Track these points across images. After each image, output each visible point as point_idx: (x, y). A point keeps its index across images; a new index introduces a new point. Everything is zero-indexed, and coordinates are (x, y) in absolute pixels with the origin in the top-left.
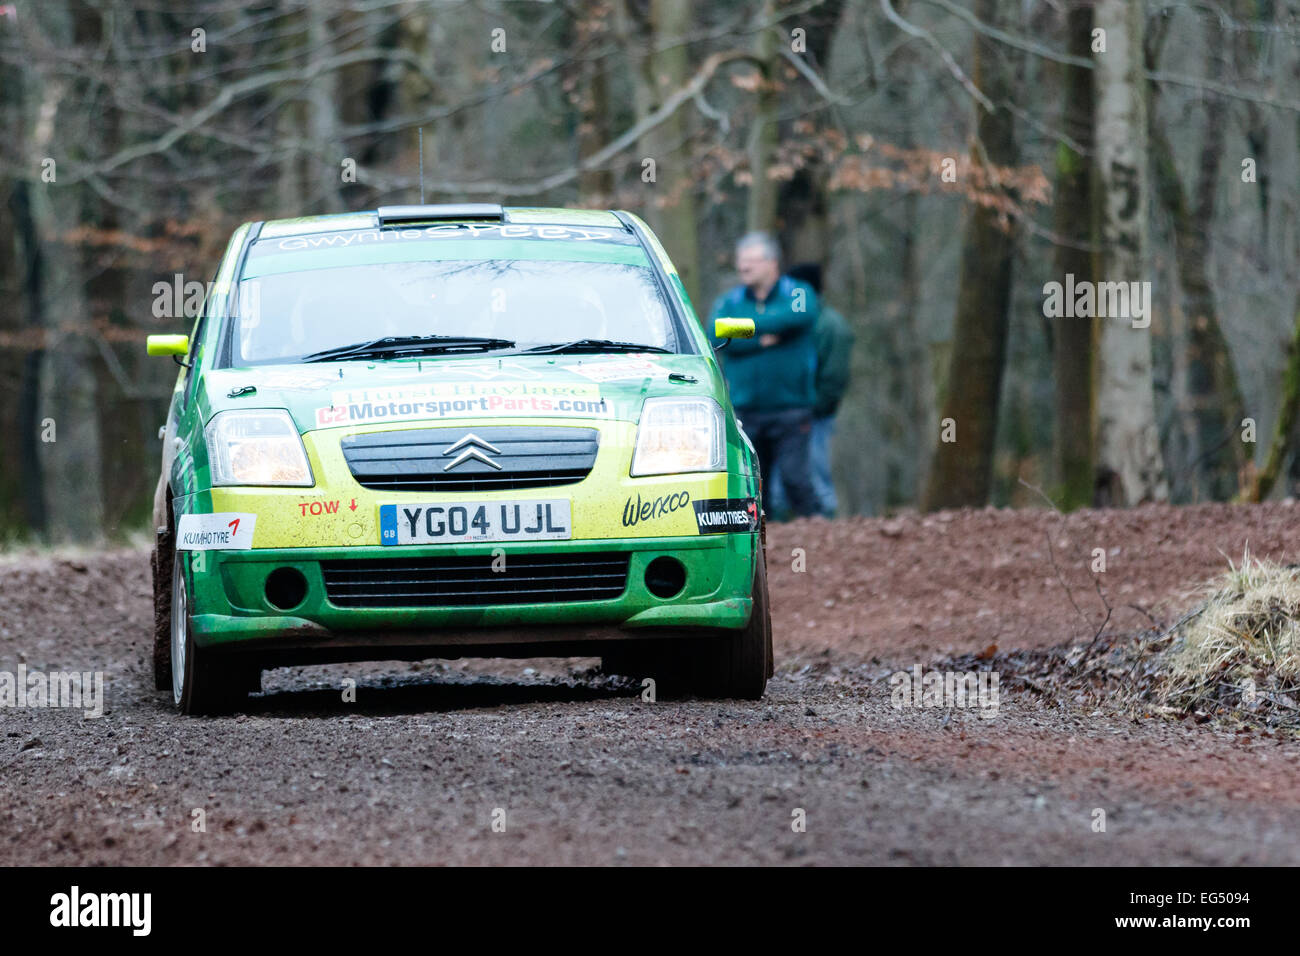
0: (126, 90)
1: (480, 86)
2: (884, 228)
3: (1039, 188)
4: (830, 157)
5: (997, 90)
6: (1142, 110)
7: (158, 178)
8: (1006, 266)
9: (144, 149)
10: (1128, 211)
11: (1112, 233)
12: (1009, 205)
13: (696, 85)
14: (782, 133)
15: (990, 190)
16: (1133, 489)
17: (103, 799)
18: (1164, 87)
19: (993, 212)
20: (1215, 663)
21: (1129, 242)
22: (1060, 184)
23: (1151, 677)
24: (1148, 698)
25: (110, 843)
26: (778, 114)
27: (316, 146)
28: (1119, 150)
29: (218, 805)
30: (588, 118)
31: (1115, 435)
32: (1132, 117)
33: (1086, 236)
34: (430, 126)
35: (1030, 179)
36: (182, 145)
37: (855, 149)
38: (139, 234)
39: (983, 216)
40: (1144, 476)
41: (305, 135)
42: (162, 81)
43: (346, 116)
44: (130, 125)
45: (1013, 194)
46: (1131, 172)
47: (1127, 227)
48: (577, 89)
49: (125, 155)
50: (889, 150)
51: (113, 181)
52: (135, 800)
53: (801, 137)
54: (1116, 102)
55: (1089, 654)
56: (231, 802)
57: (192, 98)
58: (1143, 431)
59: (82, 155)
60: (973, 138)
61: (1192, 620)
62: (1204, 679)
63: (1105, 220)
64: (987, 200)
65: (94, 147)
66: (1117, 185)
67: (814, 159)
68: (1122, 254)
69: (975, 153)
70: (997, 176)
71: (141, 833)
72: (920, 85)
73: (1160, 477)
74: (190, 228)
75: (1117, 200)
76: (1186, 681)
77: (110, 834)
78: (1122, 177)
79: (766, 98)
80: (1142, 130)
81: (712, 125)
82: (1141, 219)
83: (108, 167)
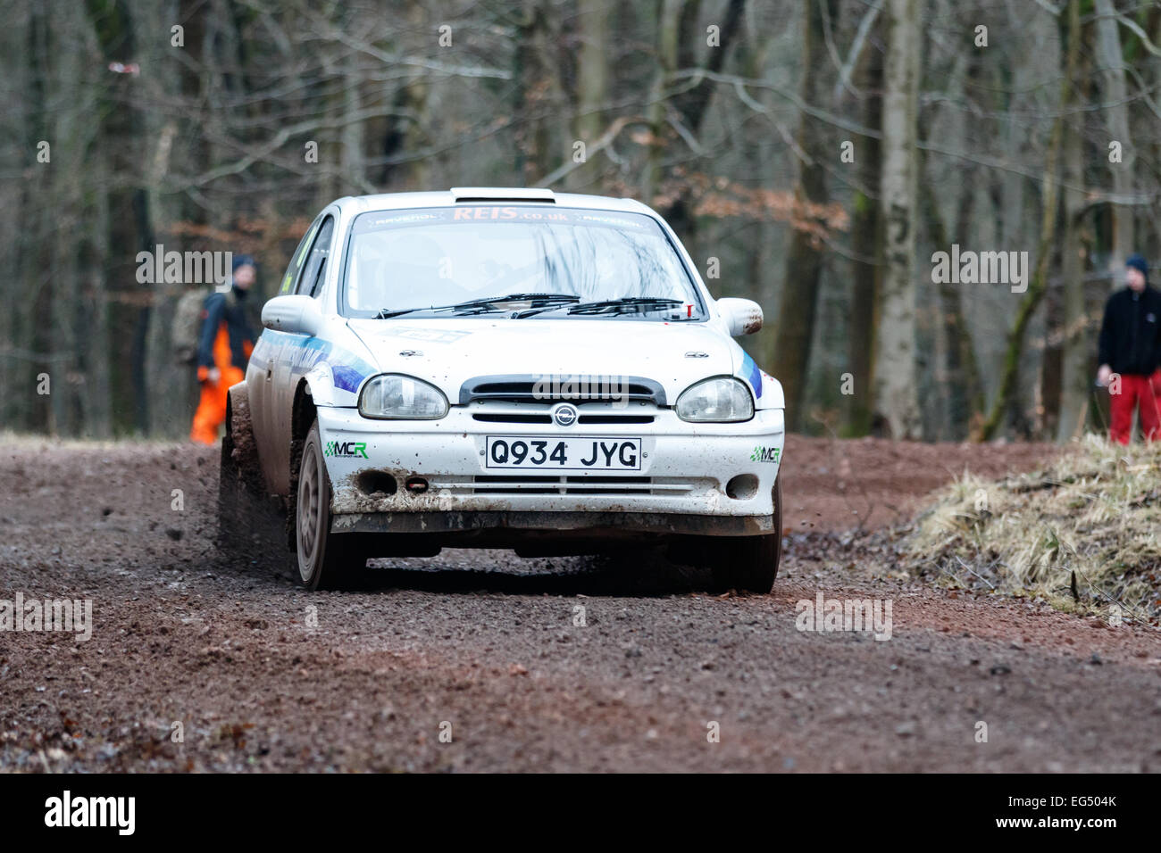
0: (215, 129)
1: (459, 134)
2: (739, 247)
3: (841, 220)
4: (697, 192)
5: (814, 150)
6: (914, 168)
7: (234, 190)
8: (816, 272)
9: (226, 170)
10: (902, 238)
11: (890, 252)
12: (819, 231)
13: (606, 140)
14: (665, 174)
15: (807, 219)
16: (897, 428)
17: (163, 603)
18: (932, 156)
19: (808, 235)
20: (939, 546)
21: (902, 260)
22: (856, 218)
23: (897, 554)
24: (893, 567)
25: (164, 631)
26: (664, 162)
27: (344, 171)
28: (897, 195)
29: (242, 610)
30: (532, 159)
31: (887, 393)
32: (907, 173)
33: (870, 253)
34: (422, 161)
35: (834, 214)
36: (254, 168)
37: (714, 188)
38: (221, 229)
39: (802, 237)
40: (905, 421)
41: (337, 162)
42: (240, 123)
43: (369, 152)
44: (218, 154)
45: (822, 222)
46: (904, 211)
47: (900, 249)
48: (525, 139)
49: (214, 173)
50: (738, 189)
51: (204, 190)
52: (185, 605)
53: (678, 178)
54: (897, 162)
55: (856, 537)
56: (251, 608)
57: (261, 135)
58: (906, 391)
59: (184, 172)
60: (797, 183)
61: (927, 516)
62: (932, 556)
63: (885, 243)
64: (805, 226)
65: (191, 166)
66: (895, 220)
67: (687, 193)
68: (896, 268)
69: (797, 194)
70: (812, 210)
71: (187, 625)
72: (765, 147)
73: (917, 422)
74: (256, 226)
75: (894, 230)
76: (920, 557)
77: (164, 625)
78: (898, 215)
79: (655, 151)
80: (913, 183)
81: (618, 167)
82: (909, 245)
83: (202, 181)
